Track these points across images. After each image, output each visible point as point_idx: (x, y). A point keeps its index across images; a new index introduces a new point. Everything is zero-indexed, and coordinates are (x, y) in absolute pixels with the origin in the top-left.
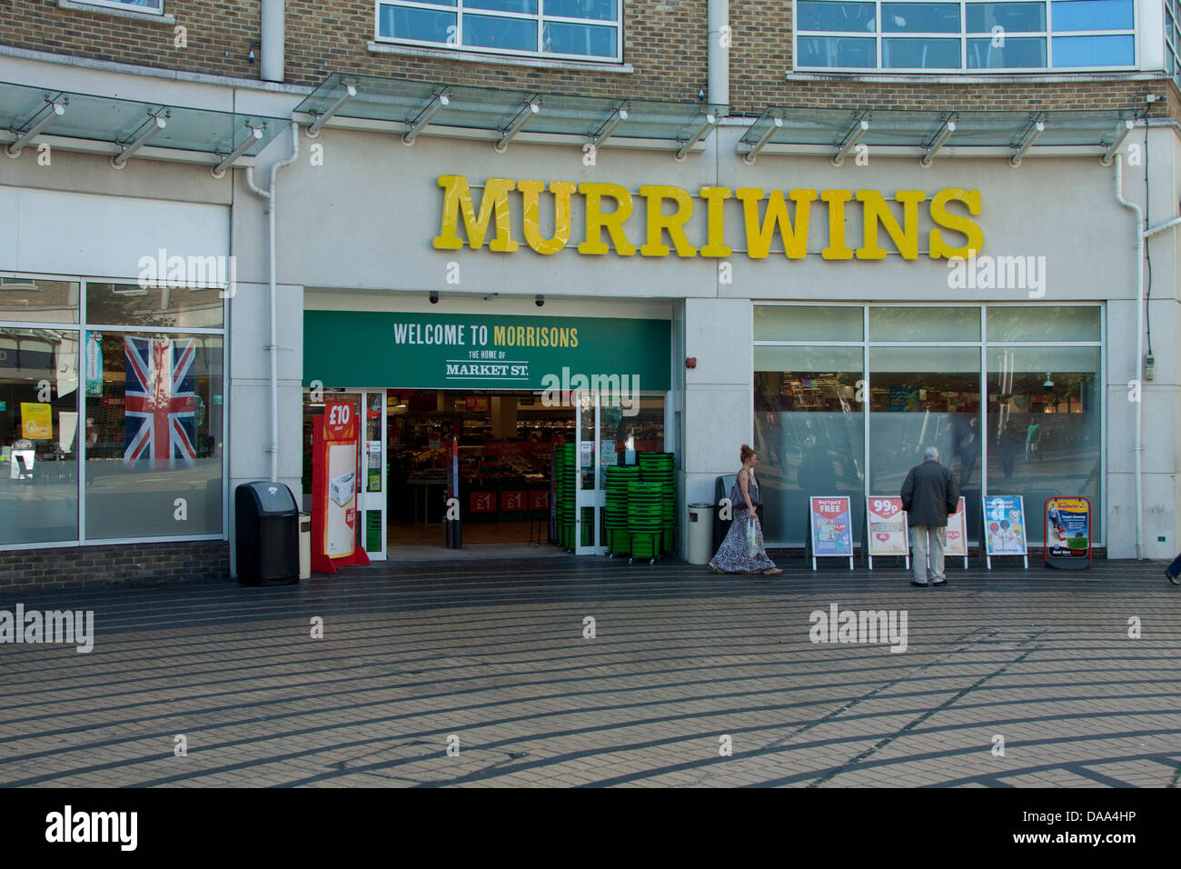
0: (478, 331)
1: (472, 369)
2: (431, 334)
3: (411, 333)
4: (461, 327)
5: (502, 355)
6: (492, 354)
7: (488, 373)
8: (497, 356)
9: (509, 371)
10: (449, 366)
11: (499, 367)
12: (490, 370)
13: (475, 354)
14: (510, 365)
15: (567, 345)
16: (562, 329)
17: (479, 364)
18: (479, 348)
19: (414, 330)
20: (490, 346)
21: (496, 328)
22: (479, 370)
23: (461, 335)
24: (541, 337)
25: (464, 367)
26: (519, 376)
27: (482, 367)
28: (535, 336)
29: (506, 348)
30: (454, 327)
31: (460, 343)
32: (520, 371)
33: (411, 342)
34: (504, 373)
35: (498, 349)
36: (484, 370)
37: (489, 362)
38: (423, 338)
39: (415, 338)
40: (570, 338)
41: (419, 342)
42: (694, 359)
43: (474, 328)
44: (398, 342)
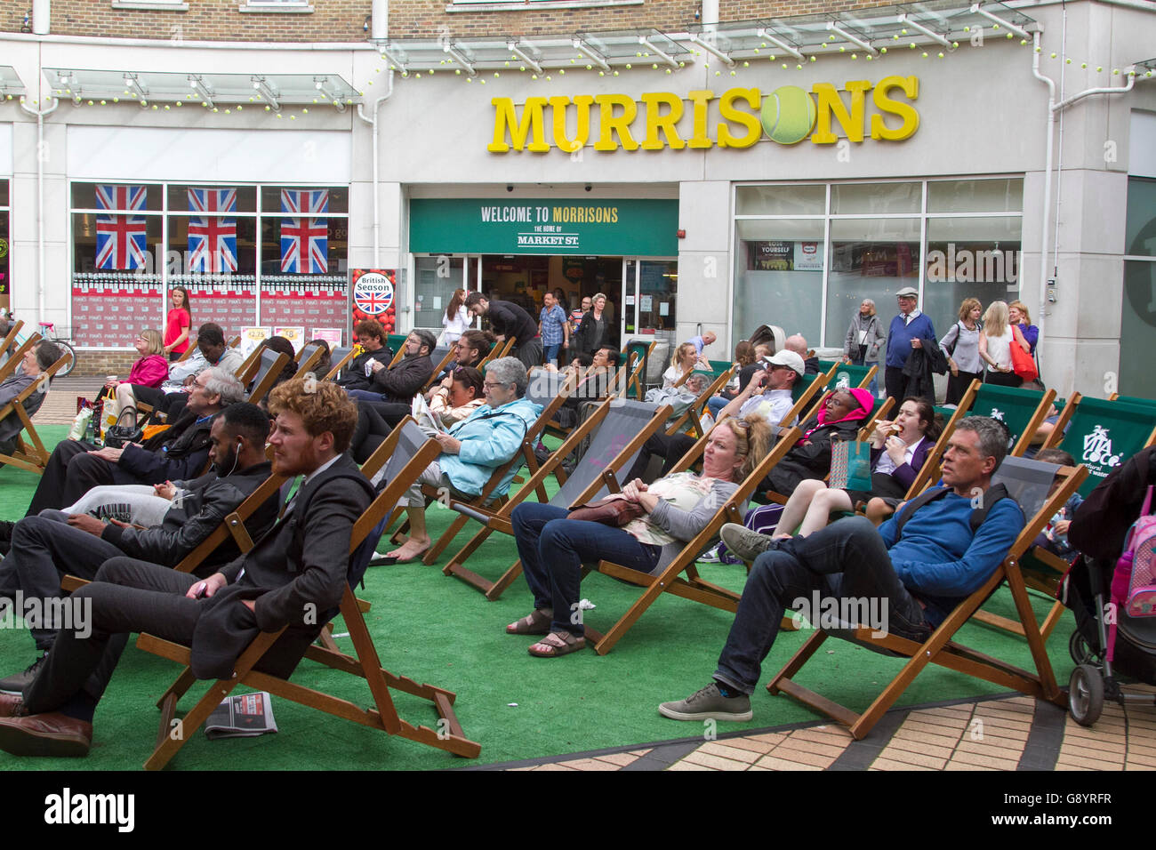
0: (541, 211)
1: (537, 240)
2: (508, 214)
3: (493, 214)
4: (529, 208)
5: (559, 229)
6: (551, 228)
7: (548, 243)
8: (555, 230)
9: (564, 241)
10: (520, 238)
11: (557, 238)
12: (550, 240)
13: (539, 229)
14: (565, 237)
15: (609, 221)
16: (605, 209)
17: (541, 236)
18: (542, 224)
19: (496, 211)
20: (550, 222)
21: (555, 209)
22: (542, 240)
23: (529, 214)
24: (589, 215)
25: (531, 238)
26: (571, 245)
27: (544, 238)
28: (584, 215)
29: (562, 224)
30: (524, 209)
31: (528, 220)
32: (572, 241)
33: (493, 220)
34: (560, 243)
35: (556, 224)
36: (546, 240)
37: (549, 235)
38: (501, 218)
39: (496, 217)
40: (612, 216)
41: (500, 220)
42: (684, 231)
43: (539, 209)
44: (484, 220)
